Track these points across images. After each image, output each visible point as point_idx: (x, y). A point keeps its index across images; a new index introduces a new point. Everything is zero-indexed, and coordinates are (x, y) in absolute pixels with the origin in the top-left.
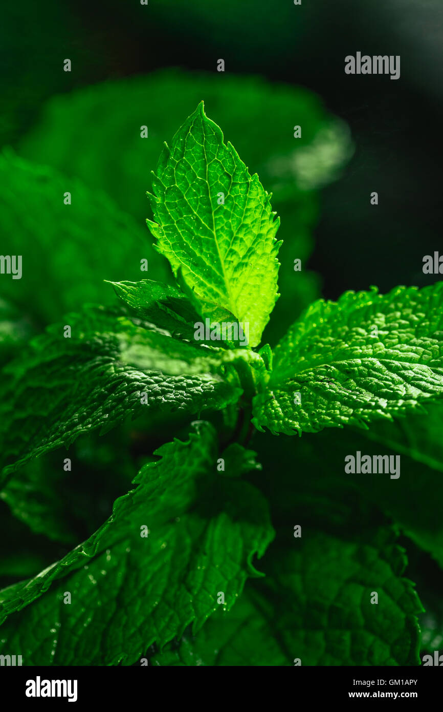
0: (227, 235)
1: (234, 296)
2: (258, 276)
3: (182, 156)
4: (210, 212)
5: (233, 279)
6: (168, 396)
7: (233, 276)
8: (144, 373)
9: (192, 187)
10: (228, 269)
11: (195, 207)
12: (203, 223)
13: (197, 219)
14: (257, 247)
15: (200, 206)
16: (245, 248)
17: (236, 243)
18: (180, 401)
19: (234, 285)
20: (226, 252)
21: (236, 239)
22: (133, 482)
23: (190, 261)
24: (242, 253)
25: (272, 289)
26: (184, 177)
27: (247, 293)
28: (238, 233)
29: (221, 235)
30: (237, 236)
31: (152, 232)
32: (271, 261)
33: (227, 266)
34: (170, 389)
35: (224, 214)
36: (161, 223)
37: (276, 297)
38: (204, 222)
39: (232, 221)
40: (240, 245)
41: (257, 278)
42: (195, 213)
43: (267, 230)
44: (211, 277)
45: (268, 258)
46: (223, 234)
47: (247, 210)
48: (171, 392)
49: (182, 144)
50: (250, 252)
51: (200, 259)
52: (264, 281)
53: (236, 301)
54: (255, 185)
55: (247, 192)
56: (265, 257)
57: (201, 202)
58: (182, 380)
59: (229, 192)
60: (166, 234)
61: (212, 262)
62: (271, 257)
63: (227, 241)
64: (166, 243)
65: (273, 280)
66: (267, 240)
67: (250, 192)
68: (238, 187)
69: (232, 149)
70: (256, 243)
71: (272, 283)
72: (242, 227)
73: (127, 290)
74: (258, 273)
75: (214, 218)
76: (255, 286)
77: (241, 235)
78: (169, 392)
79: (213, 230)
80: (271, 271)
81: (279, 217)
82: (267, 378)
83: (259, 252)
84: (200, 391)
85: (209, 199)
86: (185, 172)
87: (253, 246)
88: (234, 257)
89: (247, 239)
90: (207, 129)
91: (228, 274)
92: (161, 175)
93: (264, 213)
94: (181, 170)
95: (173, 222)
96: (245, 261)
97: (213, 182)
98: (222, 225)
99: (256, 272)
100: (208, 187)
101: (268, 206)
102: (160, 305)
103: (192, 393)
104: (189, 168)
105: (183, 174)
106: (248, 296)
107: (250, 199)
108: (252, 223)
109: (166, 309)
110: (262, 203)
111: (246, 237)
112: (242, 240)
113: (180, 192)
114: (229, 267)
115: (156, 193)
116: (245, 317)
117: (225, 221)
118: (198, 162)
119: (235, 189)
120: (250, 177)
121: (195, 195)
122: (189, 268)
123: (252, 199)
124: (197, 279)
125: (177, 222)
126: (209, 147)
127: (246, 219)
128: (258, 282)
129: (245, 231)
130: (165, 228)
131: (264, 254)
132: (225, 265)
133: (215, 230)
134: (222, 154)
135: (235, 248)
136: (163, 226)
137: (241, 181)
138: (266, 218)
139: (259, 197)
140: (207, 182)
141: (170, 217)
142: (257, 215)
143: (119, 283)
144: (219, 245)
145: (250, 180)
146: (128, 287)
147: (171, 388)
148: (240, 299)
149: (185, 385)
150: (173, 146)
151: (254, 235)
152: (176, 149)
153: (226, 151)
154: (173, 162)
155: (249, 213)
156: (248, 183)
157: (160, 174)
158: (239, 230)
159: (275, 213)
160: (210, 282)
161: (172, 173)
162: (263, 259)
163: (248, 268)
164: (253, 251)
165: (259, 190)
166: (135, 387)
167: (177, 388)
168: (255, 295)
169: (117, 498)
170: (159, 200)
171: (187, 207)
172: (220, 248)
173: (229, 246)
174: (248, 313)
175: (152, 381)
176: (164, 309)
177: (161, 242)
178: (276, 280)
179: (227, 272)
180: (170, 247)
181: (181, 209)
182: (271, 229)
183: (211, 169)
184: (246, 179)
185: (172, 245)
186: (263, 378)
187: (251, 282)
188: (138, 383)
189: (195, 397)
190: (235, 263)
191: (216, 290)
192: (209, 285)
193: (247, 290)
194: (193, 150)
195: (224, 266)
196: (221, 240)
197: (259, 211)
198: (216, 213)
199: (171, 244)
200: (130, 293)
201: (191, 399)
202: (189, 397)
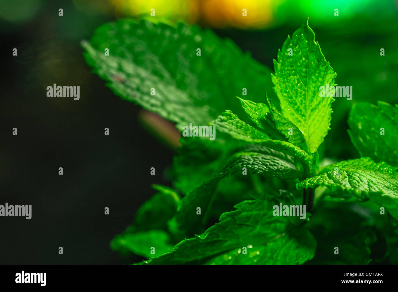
1: (309, 124)
4: (306, 78)
7: (310, 114)
11: (298, 73)
19: (309, 118)
22: (235, 206)
25: (327, 125)
27: (314, 124)
29: (309, 91)
31: (272, 81)
32: (328, 110)
34: (258, 164)
35: (312, 80)
37: (328, 130)
39: (316, 85)
41: (320, 117)
42: (298, 76)
44: (298, 111)
49: (297, 38)
52: (323, 119)
57: (302, 71)
59: (317, 69)
60: (279, 83)
62: (328, 107)
64: (278, 88)
65: (328, 119)
67: (327, 71)
68: (321, 67)
71: (327, 121)
73: (248, 105)
75: (307, 81)
79: (306, 88)
80: (327, 115)
84: (275, 169)
90: (309, 32)
91: (308, 112)
97: (310, 62)
99: (320, 114)
101: (334, 81)
103: (269, 168)
109: (268, 120)
115: (279, 61)
116: (311, 136)
117: (312, 84)
120: (326, 63)
125: (287, 79)
128: (320, 119)
130: (279, 80)
132: (308, 107)
137: (323, 65)
143: (245, 101)
146: (250, 104)
148: (311, 126)
149: (268, 164)
150: (292, 38)
152: (294, 40)
159: (336, 85)
160: (298, 114)
162: (325, 108)
163: (317, 111)
165: (331, 71)
167: (263, 164)
168: (317, 125)
169: (224, 212)
174: (313, 134)
178: (330, 120)
181: (290, 72)
183: (310, 55)
187: (317, 118)
189: (270, 170)
191: (300, 118)
192: (296, 116)
193: (315, 122)
200: (249, 107)
201: (267, 170)
202: (267, 169)
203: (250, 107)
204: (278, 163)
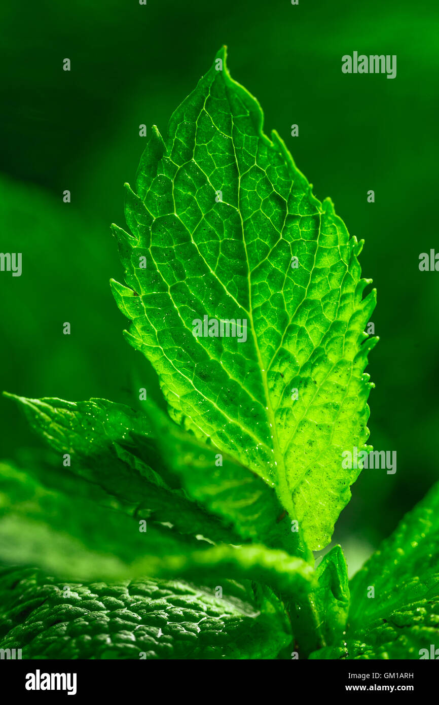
0: (273, 321)
1: (283, 445)
2: (326, 406)
3: (189, 156)
4: (243, 273)
5: (282, 411)
6: (123, 636)
7: (282, 404)
8: (90, 589)
9: (208, 220)
10: (272, 390)
11: (212, 261)
12: (228, 293)
13: (214, 285)
14: (329, 348)
15: (222, 259)
16: (307, 349)
17: (290, 338)
18: (145, 646)
19: (283, 424)
20: (271, 356)
21: (292, 329)
23: (192, 368)
24: (301, 360)
25: (356, 436)
26: (191, 199)
27: (306, 441)
28: (295, 318)
29: (262, 319)
30: (295, 323)
31: (120, 306)
32: (355, 379)
33: (271, 385)
34: (129, 623)
35: (270, 277)
36: (138, 289)
38: (230, 291)
39: (286, 293)
40: (298, 342)
41: (325, 411)
42: (212, 272)
43: (350, 315)
44: (236, 404)
45: (349, 371)
46: (265, 318)
47: (317, 272)
48: (130, 629)
49: (187, 132)
50: (317, 357)
51: (216, 365)
52: (340, 419)
53: (286, 455)
54: (330, 222)
55: (315, 236)
56: (342, 369)
57: (225, 250)
58: (162, 607)
59: (281, 236)
60: (148, 310)
61: (242, 374)
62: (354, 369)
63: (274, 332)
64: (147, 329)
65: (357, 416)
66: (349, 334)
67: (321, 235)
68: (297, 223)
69: (280, 146)
70: (328, 340)
71: (354, 423)
72: (304, 305)
73: (53, 417)
74: (327, 401)
75: (250, 285)
76: (320, 427)
77: (301, 323)
78: (125, 627)
79: (248, 310)
80: (353, 399)
81: (375, 290)
82: (343, 616)
83: (332, 358)
84: (195, 631)
85: (242, 245)
86: (193, 189)
87: (324, 346)
88: (286, 365)
89: (311, 332)
90: (234, 102)
91: (273, 400)
92: (145, 191)
93: (346, 279)
94: (185, 183)
95: (164, 288)
96: (306, 375)
97: (249, 212)
98: (265, 300)
99: (323, 399)
100: (240, 222)
101: (354, 267)
102: (120, 451)
103: (176, 635)
104: (203, 181)
105: (190, 193)
106: (307, 447)
107: (322, 250)
108: (324, 299)
109: (132, 460)
110: (345, 259)
111: (311, 328)
112: (302, 332)
113: (181, 228)
114: (275, 386)
115: (131, 227)
116: (301, 489)
117: (272, 292)
118: (220, 169)
119: (291, 229)
120: (318, 205)
121: (212, 235)
122: (191, 382)
123: (325, 250)
124: (206, 405)
125: (173, 289)
126: (241, 141)
127: (313, 291)
128: (328, 419)
129: (310, 314)
130: (147, 299)
131: (341, 363)
132: (269, 381)
133: (251, 310)
134: (264, 155)
135: (291, 348)
136: (143, 293)
137: (303, 214)
138: (350, 290)
139: (338, 246)
140: (238, 210)
141: (157, 278)
142: (334, 284)
143: (37, 401)
144: (258, 339)
145: (321, 212)
146: (55, 411)
147: (134, 620)
148: (292, 451)
149: (165, 616)
150: (171, 134)
151: (326, 324)
152: (177, 142)
153: (271, 150)
154: (171, 169)
155: (318, 279)
156: (316, 219)
157: (141, 188)
158: (299, 313)
159: (369, 281)
160: (235, 415)
161: (167, 189)
162: (340, 373)
163: (310, 390)
164: (320, 355)
165: (339, 233)
166: (62, 614)
167: (148, 621)
168: (320, 444)
170: (136, 242)
171: (195, 259)
172: (260, 346)
173: (277, 345)
174: (307, 480)
175: (101, 604)
176: (128, 460)
177: (138, 327)
178: (365, 418)
179: (272, 395)
180: (155, 339)
181: (182, 262)
182: (358, 313)
183: (245, 186)
184: (313, 209)
185: (159, 333)
186: (334, 615)
187: (315, 418)
188: (71, 606)
189: (180, 642)
190: (287, 379)
191: (245, 430)
192: (231, 420)
193: (306, 434)
194: (210, 145)
195: (267, 384)
196: (262, 330)
197: (337, 275)
198: (255, 275)
199: (156, 331)
200: (57, 422)
201: (169, 645)
202: (167, 641)
203: (60, 422)
204: (196, 607)
